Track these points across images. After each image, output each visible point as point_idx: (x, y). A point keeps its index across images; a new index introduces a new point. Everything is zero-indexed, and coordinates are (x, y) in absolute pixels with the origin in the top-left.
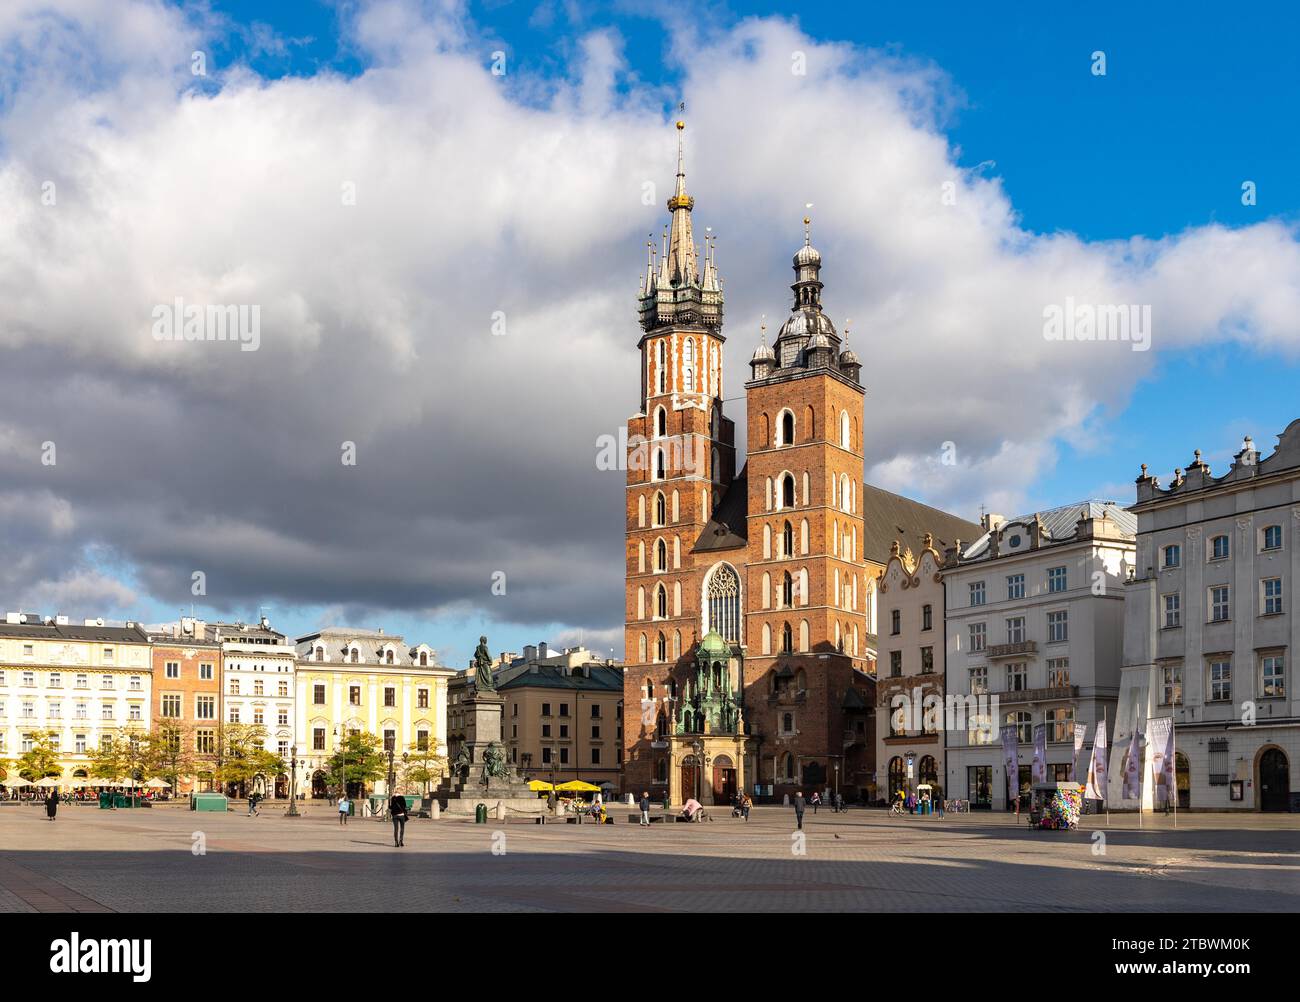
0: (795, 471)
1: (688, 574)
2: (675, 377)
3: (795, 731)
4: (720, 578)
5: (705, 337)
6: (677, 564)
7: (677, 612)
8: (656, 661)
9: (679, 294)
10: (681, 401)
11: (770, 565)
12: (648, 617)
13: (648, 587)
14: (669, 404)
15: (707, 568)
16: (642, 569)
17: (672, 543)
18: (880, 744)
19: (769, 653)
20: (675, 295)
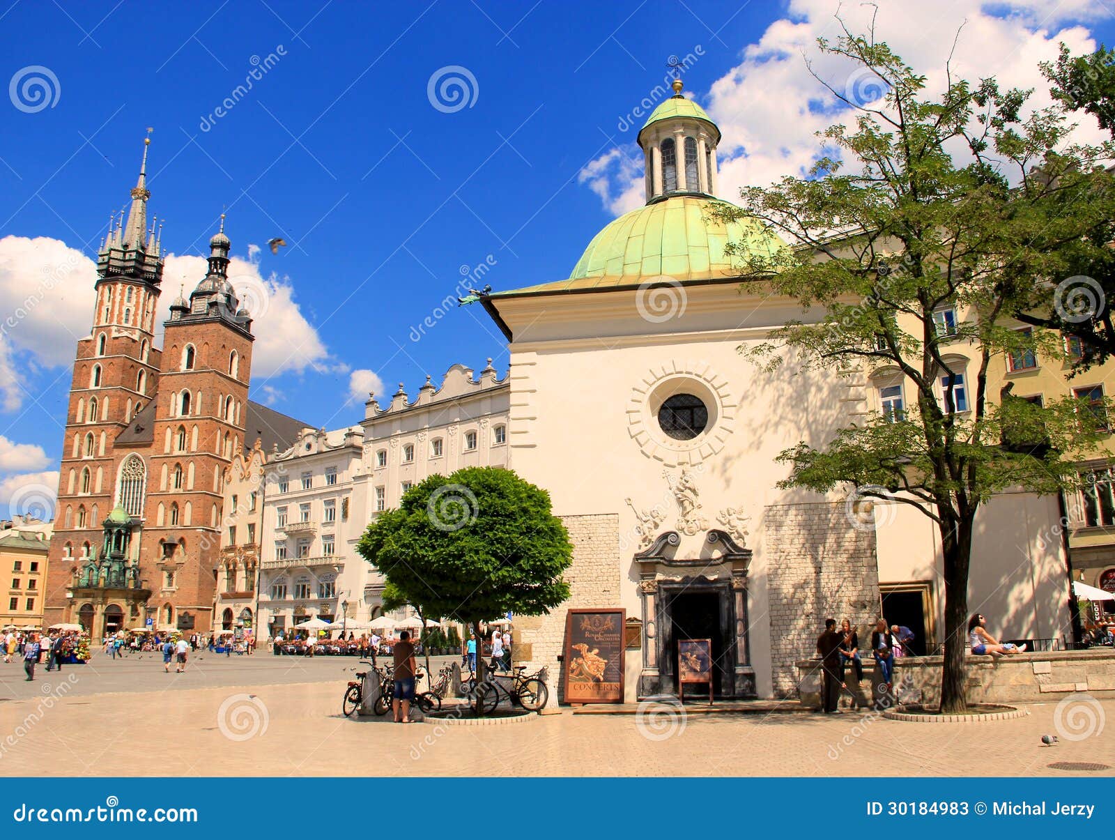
0: (191, 389)
1: (108, 462)
2: (116, 312)
3: (175, 587)
4: (131, 466)
5: (143, 288)
6: (102, 453)
7: (98, 490)
8: (77, 527)
9: (127, 255)
10: (119, 331)
11: (168, 458)
12: (75, 492)
13: (77, 469)
14: (109, 332)
15: (123, 457)
16: (75, 454)
17: (99, 436)
18: (218, 599)
19: (162, 525)
20: (124, 255)
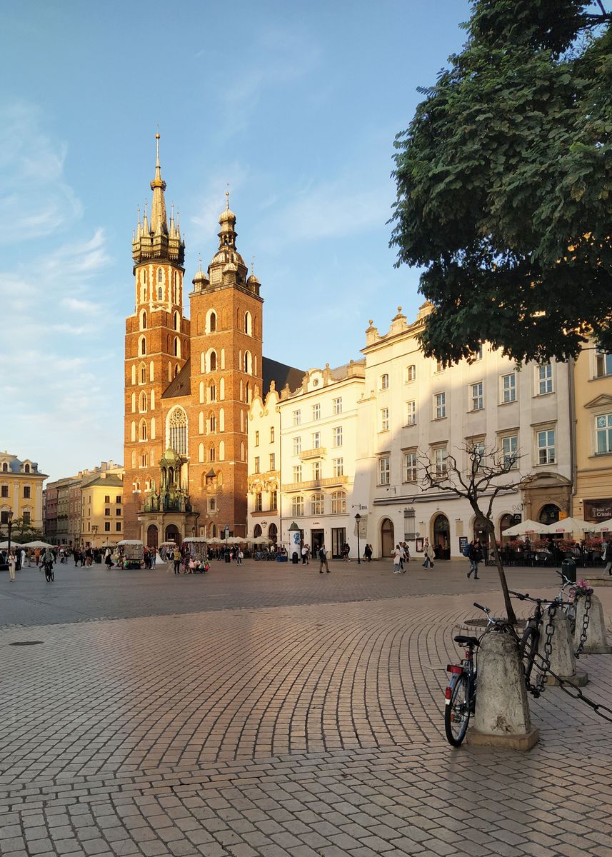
0: (216, 349)
1: (159, 413)
2: (151, 292)
3: (216, 509)
4: (175, 415)
5: (170, 268)
6: (153, 407)
7: (153, 437)
8: (141, 467)
9: (154, 240)
10: (155, 307)
11: (203, 407)
12: (137, 440)
13: (137, 421)
14: (147, 307)
15: (169, 409)
16: (134, 410)
17: (149, 394)
18: (249, 517)
19: (203, 462)
20: (152, 241)
